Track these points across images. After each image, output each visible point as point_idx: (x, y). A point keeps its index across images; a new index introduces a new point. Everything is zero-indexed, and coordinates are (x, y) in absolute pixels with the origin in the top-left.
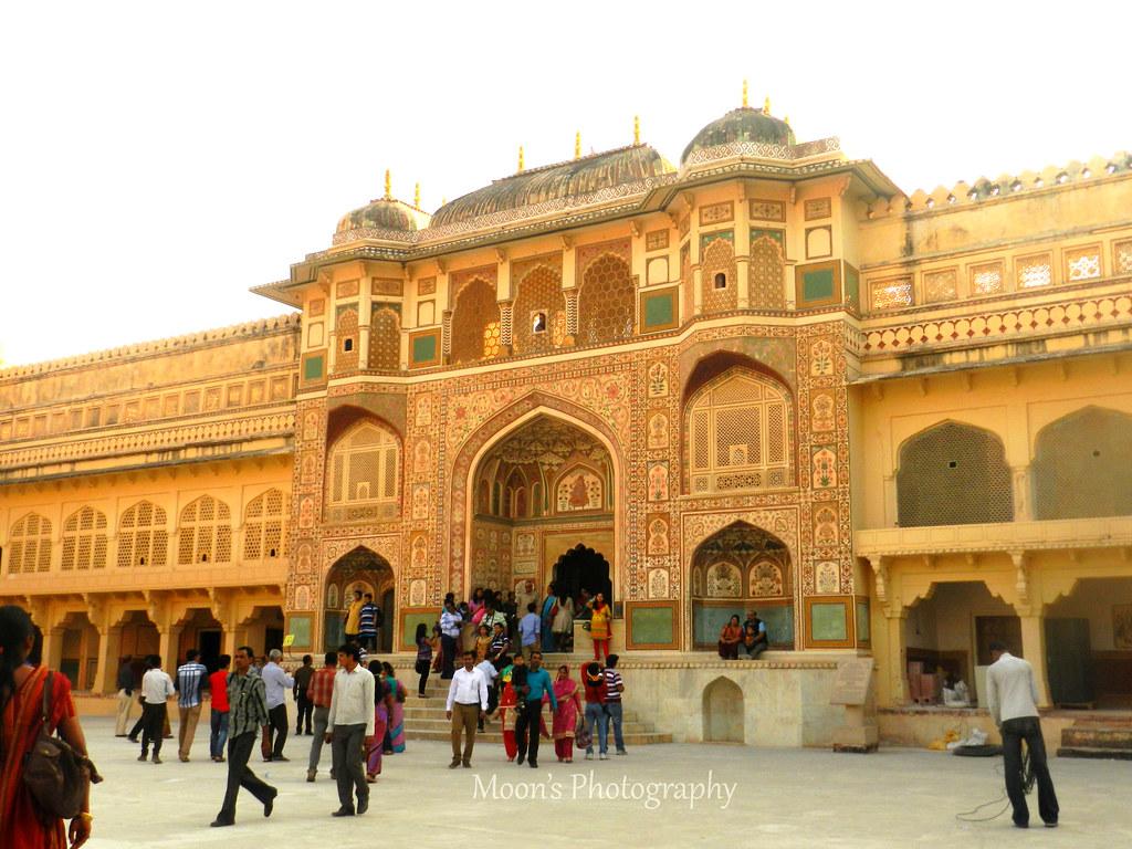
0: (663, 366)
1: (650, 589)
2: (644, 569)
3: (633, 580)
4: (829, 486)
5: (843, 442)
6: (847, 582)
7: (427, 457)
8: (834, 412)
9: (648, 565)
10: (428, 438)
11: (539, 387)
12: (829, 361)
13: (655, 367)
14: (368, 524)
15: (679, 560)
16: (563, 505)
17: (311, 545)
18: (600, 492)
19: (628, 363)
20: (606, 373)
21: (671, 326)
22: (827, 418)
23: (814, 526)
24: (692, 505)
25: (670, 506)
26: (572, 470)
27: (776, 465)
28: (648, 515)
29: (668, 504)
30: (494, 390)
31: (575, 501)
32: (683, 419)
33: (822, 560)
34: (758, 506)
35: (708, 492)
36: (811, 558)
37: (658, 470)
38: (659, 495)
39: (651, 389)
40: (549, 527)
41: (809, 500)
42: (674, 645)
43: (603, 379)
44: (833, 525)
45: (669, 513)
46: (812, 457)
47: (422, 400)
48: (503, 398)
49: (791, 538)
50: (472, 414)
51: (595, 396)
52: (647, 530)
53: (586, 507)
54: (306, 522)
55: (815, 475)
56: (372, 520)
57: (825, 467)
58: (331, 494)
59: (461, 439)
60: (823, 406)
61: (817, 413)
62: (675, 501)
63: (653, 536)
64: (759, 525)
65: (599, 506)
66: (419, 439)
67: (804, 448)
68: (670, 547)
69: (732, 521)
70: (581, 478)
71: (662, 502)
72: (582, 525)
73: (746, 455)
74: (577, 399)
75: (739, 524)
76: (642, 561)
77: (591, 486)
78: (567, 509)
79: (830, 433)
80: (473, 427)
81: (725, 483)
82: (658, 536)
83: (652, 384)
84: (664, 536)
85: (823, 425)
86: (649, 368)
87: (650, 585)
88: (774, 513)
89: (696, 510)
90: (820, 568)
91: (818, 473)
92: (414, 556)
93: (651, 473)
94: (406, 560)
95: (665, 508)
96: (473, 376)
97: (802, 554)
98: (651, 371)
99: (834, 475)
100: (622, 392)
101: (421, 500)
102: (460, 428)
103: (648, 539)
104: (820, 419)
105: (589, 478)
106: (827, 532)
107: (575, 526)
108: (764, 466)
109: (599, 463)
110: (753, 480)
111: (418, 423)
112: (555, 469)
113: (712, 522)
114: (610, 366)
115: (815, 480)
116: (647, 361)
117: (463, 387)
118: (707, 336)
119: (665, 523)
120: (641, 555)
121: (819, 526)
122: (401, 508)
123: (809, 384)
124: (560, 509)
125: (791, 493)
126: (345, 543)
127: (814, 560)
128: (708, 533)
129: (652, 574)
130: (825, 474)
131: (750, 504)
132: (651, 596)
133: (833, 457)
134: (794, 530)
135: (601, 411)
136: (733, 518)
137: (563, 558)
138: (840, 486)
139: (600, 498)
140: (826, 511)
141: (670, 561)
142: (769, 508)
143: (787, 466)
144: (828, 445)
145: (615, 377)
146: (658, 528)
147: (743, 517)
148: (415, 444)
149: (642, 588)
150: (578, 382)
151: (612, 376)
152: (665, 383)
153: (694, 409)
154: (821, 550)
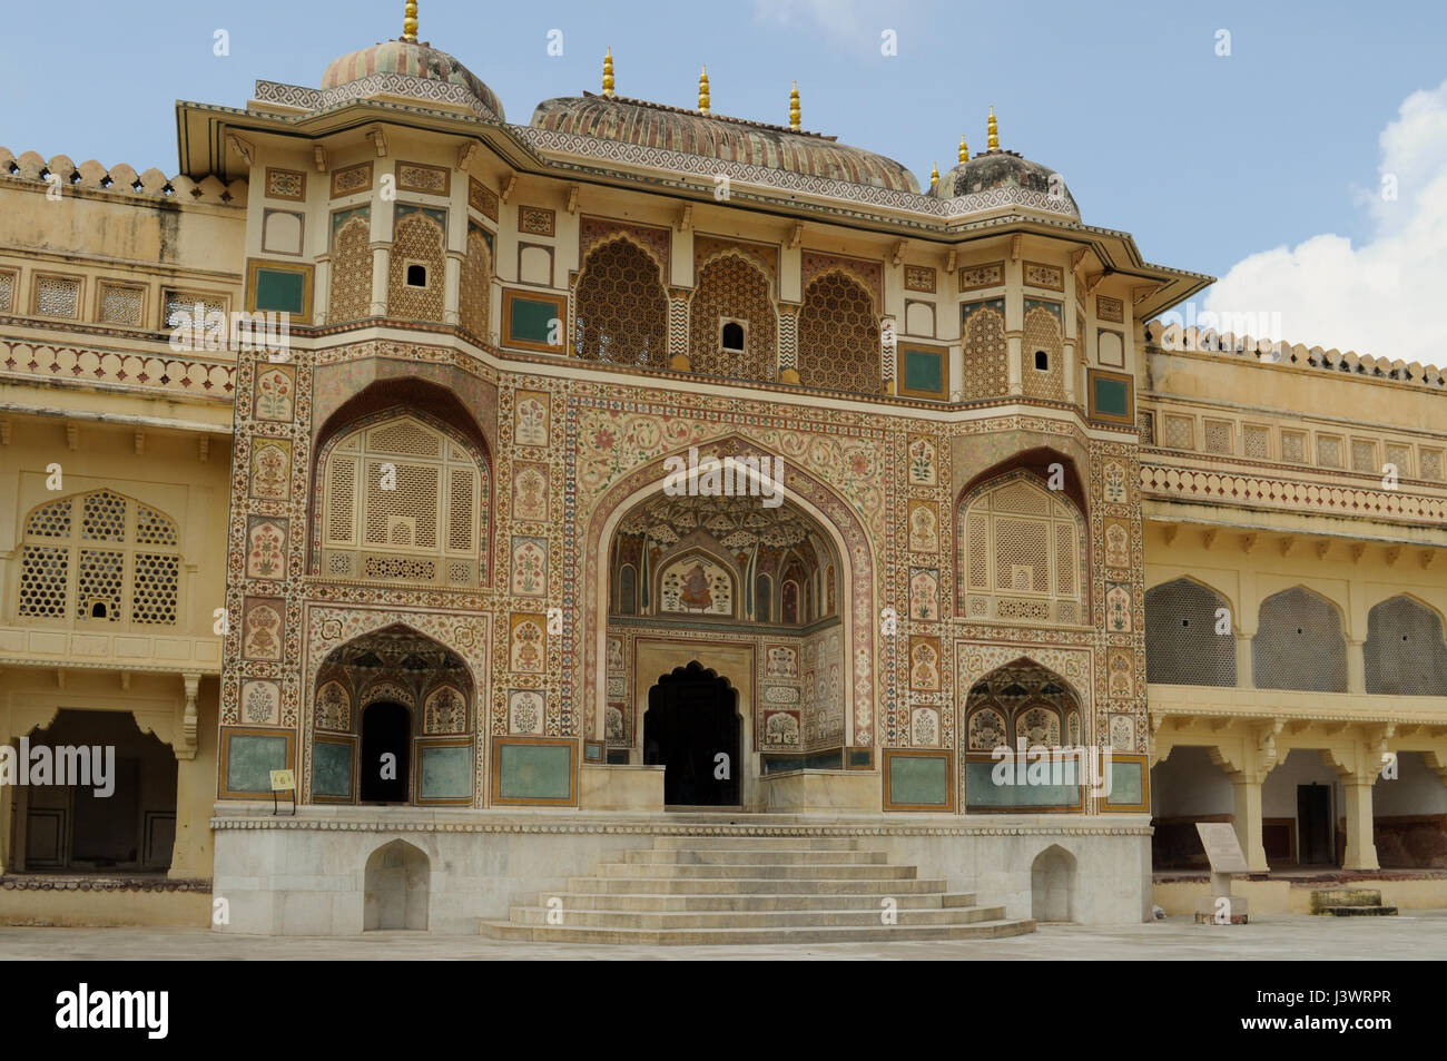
0: (928, 446)
1: (914, 733)
2: (907, 706)
3: (891, 720)
4: (1124, 630)
5: (1138, 583)
6: (1142, 740)
7: (539, 496)
8: (1129, 545)
9: (913, 703)
10: (544, 468)
11: (744, 431)
12: (1122, 488)
13: (917, 444)
14: (419, 590)
15: (953, 699)
16: (671, 602)
17: (281, 612)
18: (729, 592)
19: (881, 430)
20: (849, 436)
21: (939, 396)
22: (1121, 553)
23: (1108, 674)
24: (969, 632)
25: (940, 629)
26: (686, 555)
27: (1066, 596)
28: (911, 636)
29: (938, 625)
30: (667, 418)
31: (689, 599)
32: (955, 520)
33: (1117, 713)
34: (1047, 643)
35: (987, 618)
36: (1105, 710)
37: (923, 579)
38: (924, 612)
39: (912, 473)
40: (648, 632)
41: (1104, 643)
42: (947, 806)
43: (845, 443)
44: (1127, 675)
45: (939, 637)
46: (1106, 593)
47: (528, 403)
48: (682, 433)
49: (1083, 685)
50: (626, 446)
51: (832, 463)
52: (910, 656)
53: (708, 611)
54: (266, 568)
55: (1109, 616)
56: (424, 583)
57: (1118, 608)
58: (325, 524)
59: (605, 481)
60: (1117, 538)
61: (1111, 545)
62: (947, 623)
63: (917, 665)
64: (1048, 666)
65: (728, 612)
66: (524, 465)
67: (1100, 582)
68: (941, 681)
69: (1017, 657)
70: (699, 568)
71: (930, 622)
72: (701, 635)
73: (1031, 579)
74: (805, 462)
75: (1025, 662)
76: (903, 696)
77: (715, 583)
78: (676, 609)
79: (1124, 569)
80: (630, 466)
81: (1007, 608)
82: (924, 666)
83: (914, 466)
84: (932, 665)
85: (1117, 559)
86: (909, 443)
87: (914, 728)
88: (1064, 654)
89: (974, 638)
90: (1114, 721)
91: (1113, 613)
92: (515, 653)
93: (914, 582)
94: (501, 657)
95: (933, 630)
96: (629, 387)
97: (1097, 705)
98: (912, 448)
99: (1128, 619)
100: (871, 467)
101: (529, 566)
102: (604, 462)
103: (911, 668)
104: (1113, 552)
105: (712, 571)
106: (1121, 681)
107: (690, 635)
108: (1053, 596)
109: (735, 553)
110: (1039, 610)
111: (521, 438)
112: (663, 548)
113: (992, 655)
114: (856, 427)
115: (1109, 620)
116: (908, 433)
117: (610, 402)
118: (1032, 424)
119: (933, 651)
120: (903, 688)
121: (1114, 675)
122: (488, 571)
123: (1103, 510)
124: (665, 608)
125: (1085, 633)
126: (362, 616)
127: (1109, 713)
128: (988, 668)
129: (917, 713)
130: (1118, 615)
131: (1039, 640)
132: (915, 742)
133: (1128, 598)
134: (1087, 676)
135: (842, 486)
136: (1017, 654)
137: (663, 679)
138: (1136, 632)
139: (729, 600)
140: (1120, 658)
141: (941, 699)
142: (1058, 646)
143: (1079, 600)
144: (1122, 584)
145: (862, 445)
146: (924, 655)
147: (1029, 654)
148: (516, 472)
149: (904, 731)
150: (806, 439)
151: (857, 443)
152: (930, 468)
153: (969, 510)
154: (1116, 702)
